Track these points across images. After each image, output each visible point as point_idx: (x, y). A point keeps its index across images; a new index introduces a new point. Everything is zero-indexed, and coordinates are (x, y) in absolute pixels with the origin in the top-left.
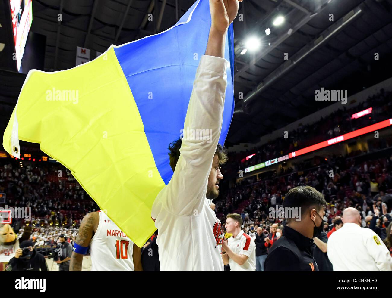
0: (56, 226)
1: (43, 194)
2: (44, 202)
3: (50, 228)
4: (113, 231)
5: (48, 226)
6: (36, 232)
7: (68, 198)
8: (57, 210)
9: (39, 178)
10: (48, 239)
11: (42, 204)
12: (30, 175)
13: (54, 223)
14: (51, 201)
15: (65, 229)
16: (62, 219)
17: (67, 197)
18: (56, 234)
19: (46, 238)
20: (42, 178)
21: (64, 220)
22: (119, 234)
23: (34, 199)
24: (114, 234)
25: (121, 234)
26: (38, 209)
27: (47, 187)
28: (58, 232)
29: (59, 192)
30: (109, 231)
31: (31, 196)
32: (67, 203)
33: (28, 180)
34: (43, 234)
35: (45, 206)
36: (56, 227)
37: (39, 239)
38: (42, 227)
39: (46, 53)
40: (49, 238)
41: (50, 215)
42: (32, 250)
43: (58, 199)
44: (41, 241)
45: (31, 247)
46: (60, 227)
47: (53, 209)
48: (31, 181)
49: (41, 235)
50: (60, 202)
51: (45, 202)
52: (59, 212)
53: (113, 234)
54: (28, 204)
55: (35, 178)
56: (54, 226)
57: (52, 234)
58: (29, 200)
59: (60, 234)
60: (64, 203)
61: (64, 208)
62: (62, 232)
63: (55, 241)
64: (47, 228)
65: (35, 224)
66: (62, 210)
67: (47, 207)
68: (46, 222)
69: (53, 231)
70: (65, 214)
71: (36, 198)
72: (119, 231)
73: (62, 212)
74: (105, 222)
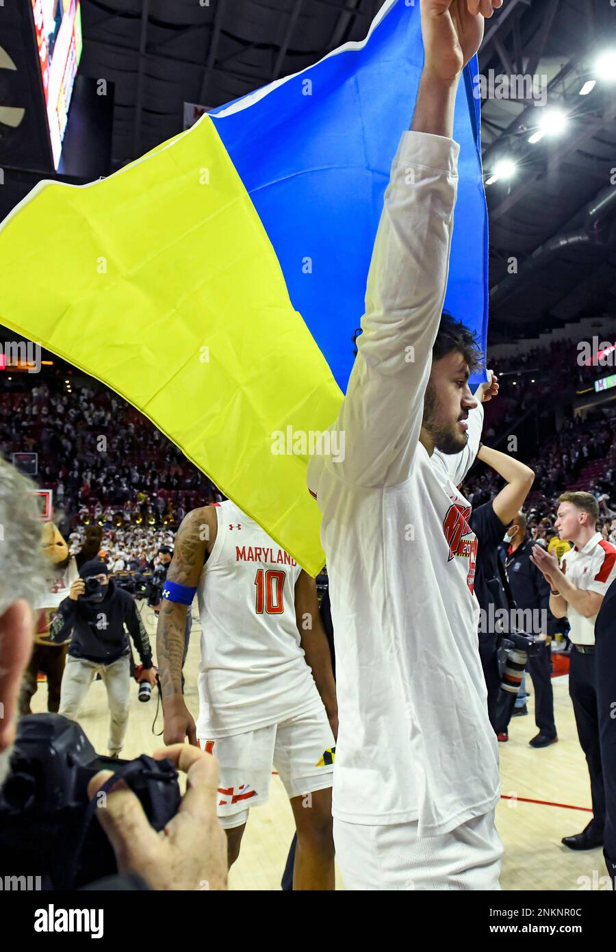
0: (150, 525)
1: (118, 454)
2: (121, 472)
3: (136, 531)
4: (250, 549)
5: (133, 527)
6: (105, 540)
7: (175, 461)
8: (150, 489)
9: (109, 416)
10: (134, 555)
11: (117, 476)
12: (88, 408)
13: (144, 519)
14: (136, 467)
15: (170, 532)
16: (161, 511)
17: (171, 459)
18: (150, 544)
19: (129, 553)
20: (115, 417)
21: (166, 512)
22: (262, 556)
23: (99, 465)
24: (252, 557)
25: (266, 555)
26: (108, 486)
27: (128, 435)
28: (154, 540)
29: (154, 447)
30: (241, 550)
31: (93, 457)
32: (173, 473)
33: (85, 421)
34: (121, 544)
35: (123, 480)
36: (150, 528)
37: (113, 556)
38: (119, 528)
39: (116, 124)
40: (135, 553)
41: (134, 501)
42: (106, 582)
43: (153, 463)
44: (117, 562)
45: (103, 575)
46: (160, 529)
47: (141, 486)
48: (91, 424)
49: (117, 548)
50: (158, 471)
51: (124, 472)
52: (155, 494)
53: (251, 555)
54: (86, 476)
55: (98, 416)
56: (144, 525)
57: (141, 545)
58: (88, 467)
59: (158, 545)
60: (166, 472)
61: (167, 485)
62: (163, 539)
63: (148, 560)
64: (129, 531)
65: (103, 523)
66: (162, 490)
67: (129, 483)
68: (128, 517)
69: (144, 538)
70: (169, 499)
71: (103, 463)
72: (263, 549)
73: (161, 495)
74: (231, 529)
